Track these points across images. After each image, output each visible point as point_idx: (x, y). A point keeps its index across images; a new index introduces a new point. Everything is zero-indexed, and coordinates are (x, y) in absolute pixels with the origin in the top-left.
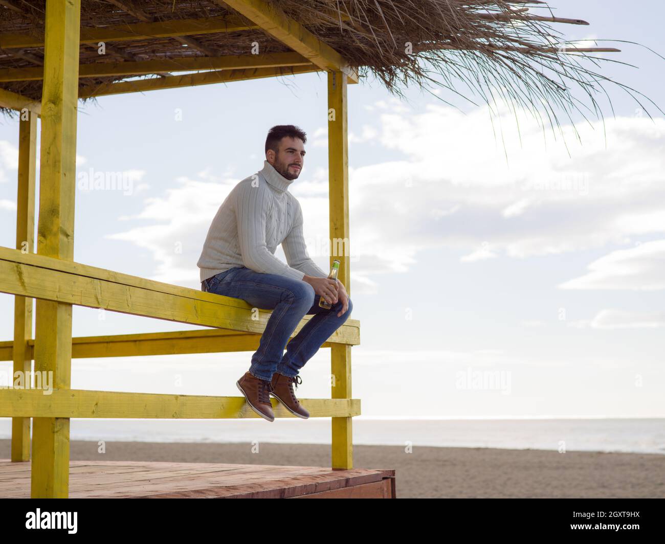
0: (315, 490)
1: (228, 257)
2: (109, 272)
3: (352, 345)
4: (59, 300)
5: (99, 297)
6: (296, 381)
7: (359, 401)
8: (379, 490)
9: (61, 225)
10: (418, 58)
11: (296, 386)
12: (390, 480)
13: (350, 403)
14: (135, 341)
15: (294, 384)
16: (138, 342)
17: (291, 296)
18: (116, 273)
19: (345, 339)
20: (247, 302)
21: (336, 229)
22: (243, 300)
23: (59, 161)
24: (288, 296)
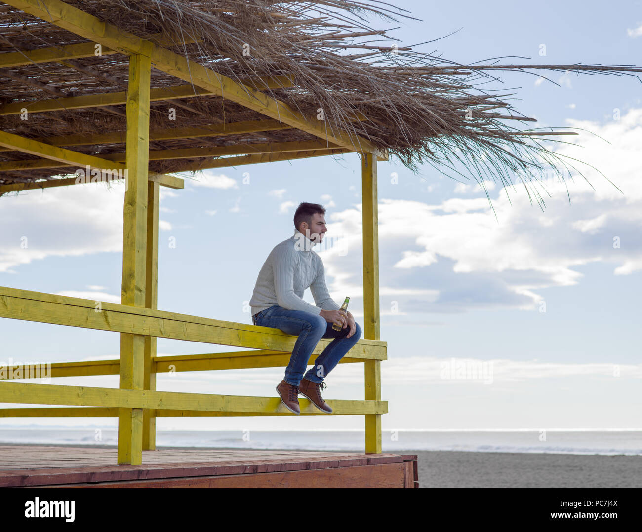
0: (338, 465)
1: (270, 299)
2: (170, 313)
3: (381, 360)
4: (133, 333)
5: (163, 330)
6: (322, 386)
7: (386, 402)
8: (400, 470)
9: (136, 284)
10: (429, 142)
11: (322, 390)
12: (412, 463)
13: (377, 404)
14: (230, 358)
15: (320, 389)
16: (232, 359)
17: (309, 326)
18: (175, 314)
19: (372, 355)
20: (282, 331)
21: (368, 273)
22: (279, 329)
23: (135, 243)
24: (308, 325)
